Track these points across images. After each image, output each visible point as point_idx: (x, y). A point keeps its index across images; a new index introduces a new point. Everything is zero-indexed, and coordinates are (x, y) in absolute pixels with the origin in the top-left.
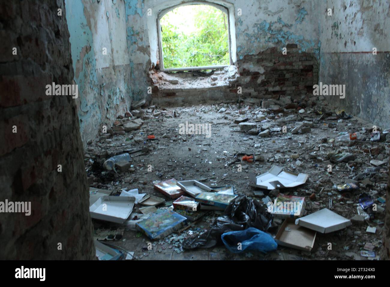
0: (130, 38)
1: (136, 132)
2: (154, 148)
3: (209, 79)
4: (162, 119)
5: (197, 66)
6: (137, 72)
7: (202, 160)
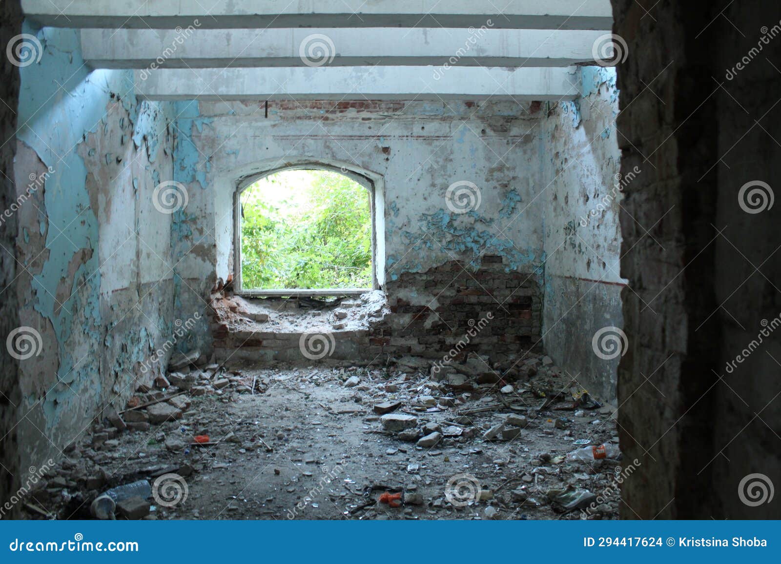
0: (177, 227)
1: (171, 424)
2: (205, 467)
3: (329, 316)
4: (230, 397)
5: (308, 288)
6: (186, 296)
7: (299, 498)
